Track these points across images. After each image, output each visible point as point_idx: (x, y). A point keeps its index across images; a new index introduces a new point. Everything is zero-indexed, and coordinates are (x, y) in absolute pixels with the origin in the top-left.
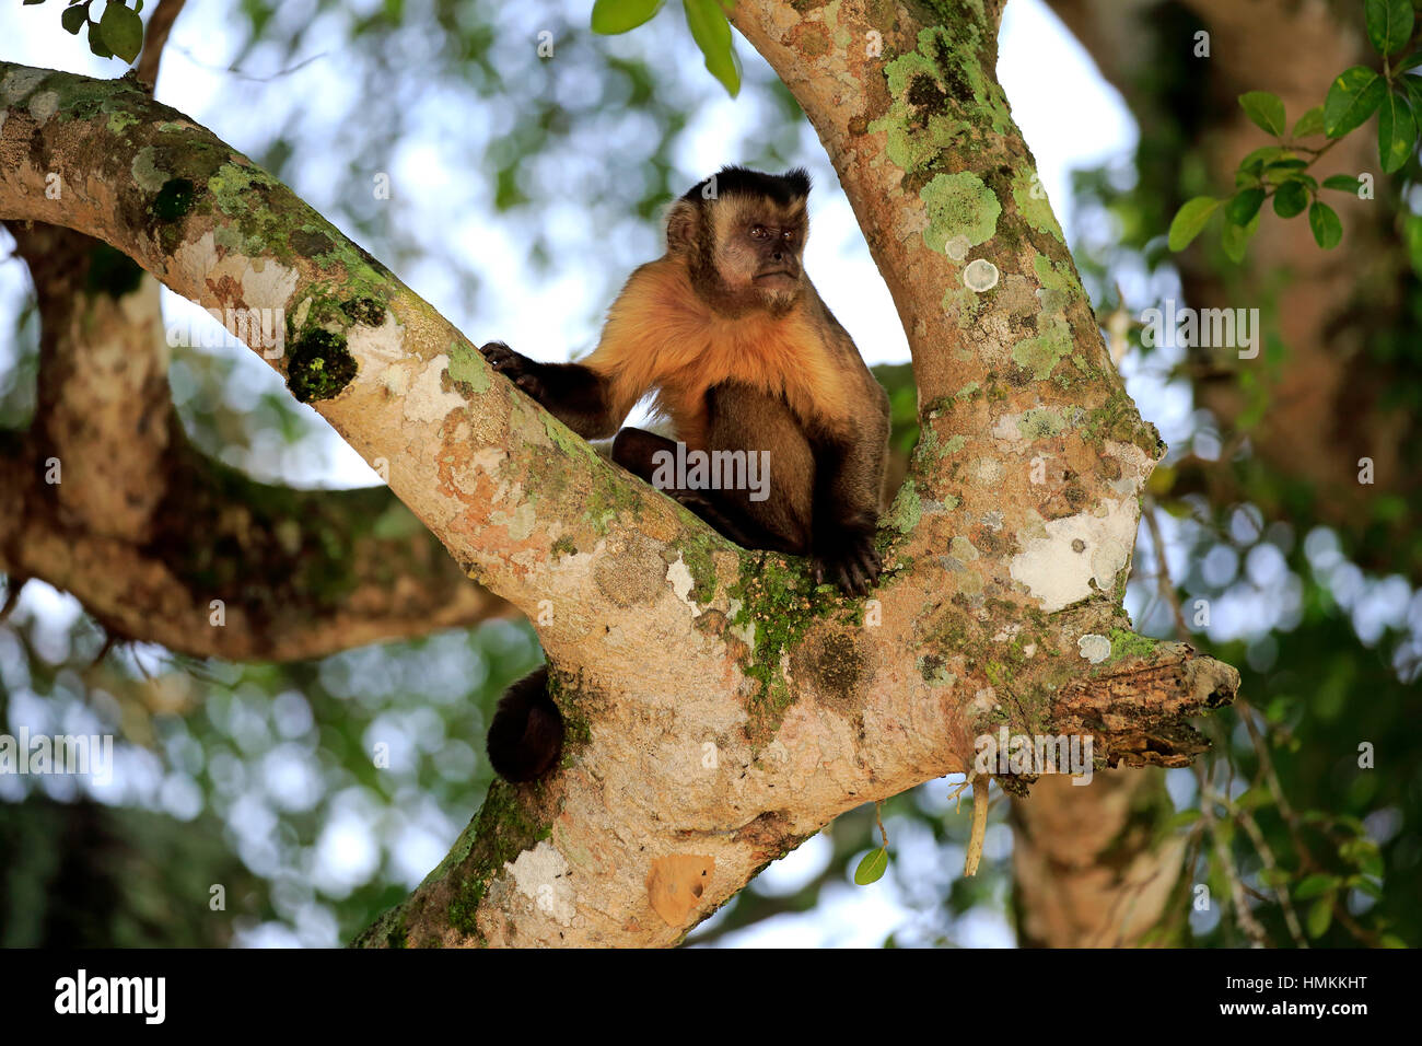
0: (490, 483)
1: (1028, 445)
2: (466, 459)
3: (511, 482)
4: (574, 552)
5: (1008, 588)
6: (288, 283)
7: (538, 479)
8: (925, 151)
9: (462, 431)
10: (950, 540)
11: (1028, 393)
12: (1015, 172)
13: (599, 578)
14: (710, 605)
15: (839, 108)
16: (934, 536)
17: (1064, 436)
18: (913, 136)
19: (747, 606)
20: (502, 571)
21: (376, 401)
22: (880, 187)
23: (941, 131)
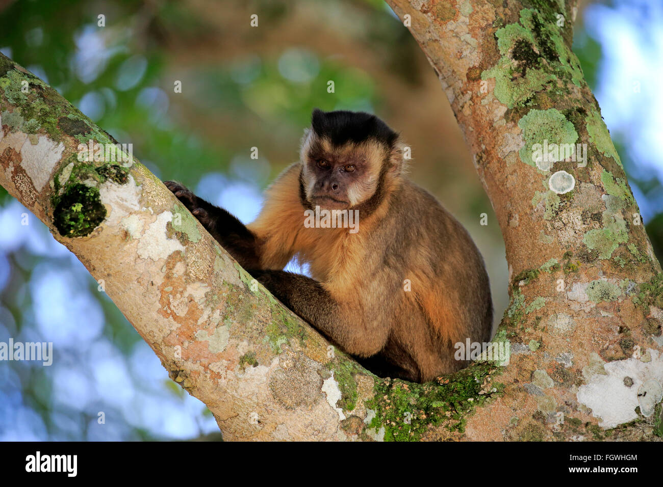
0: (197, 309)
1: (593, 305)
2: (181, 289)
3: (213, 309)
4: (256, 365)
5: (575, 409)
6: (56, 153)
7: (232, 308)
8: (523, 93)
9: (179, 269)
10: (532, 372)
11: (594, 268)
12: (588, 113)
13: (273, 385)
14: (353, 412)
15: (461, 60)
16: (521, 369)
17: (620, 301)
18: (514, 82)
19: (379, 415)
20: (202, 377)
21: (118, 241)
22: (488, 118)
23: (535, 80)
